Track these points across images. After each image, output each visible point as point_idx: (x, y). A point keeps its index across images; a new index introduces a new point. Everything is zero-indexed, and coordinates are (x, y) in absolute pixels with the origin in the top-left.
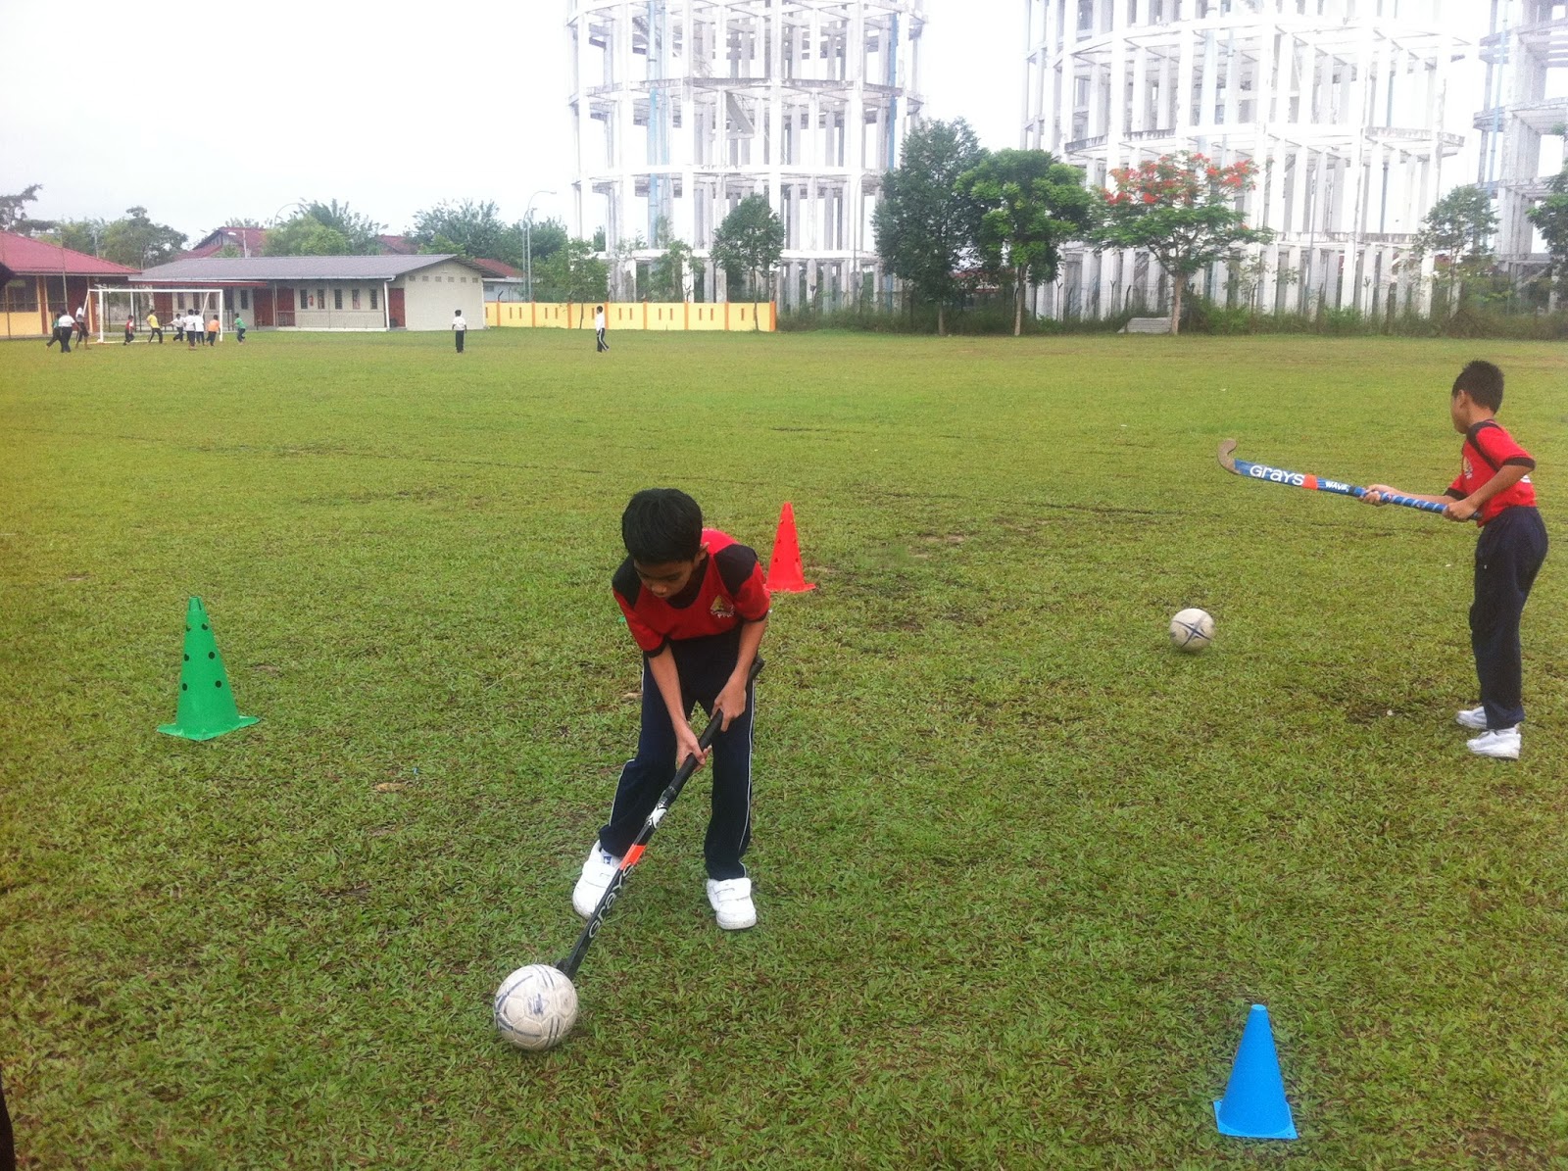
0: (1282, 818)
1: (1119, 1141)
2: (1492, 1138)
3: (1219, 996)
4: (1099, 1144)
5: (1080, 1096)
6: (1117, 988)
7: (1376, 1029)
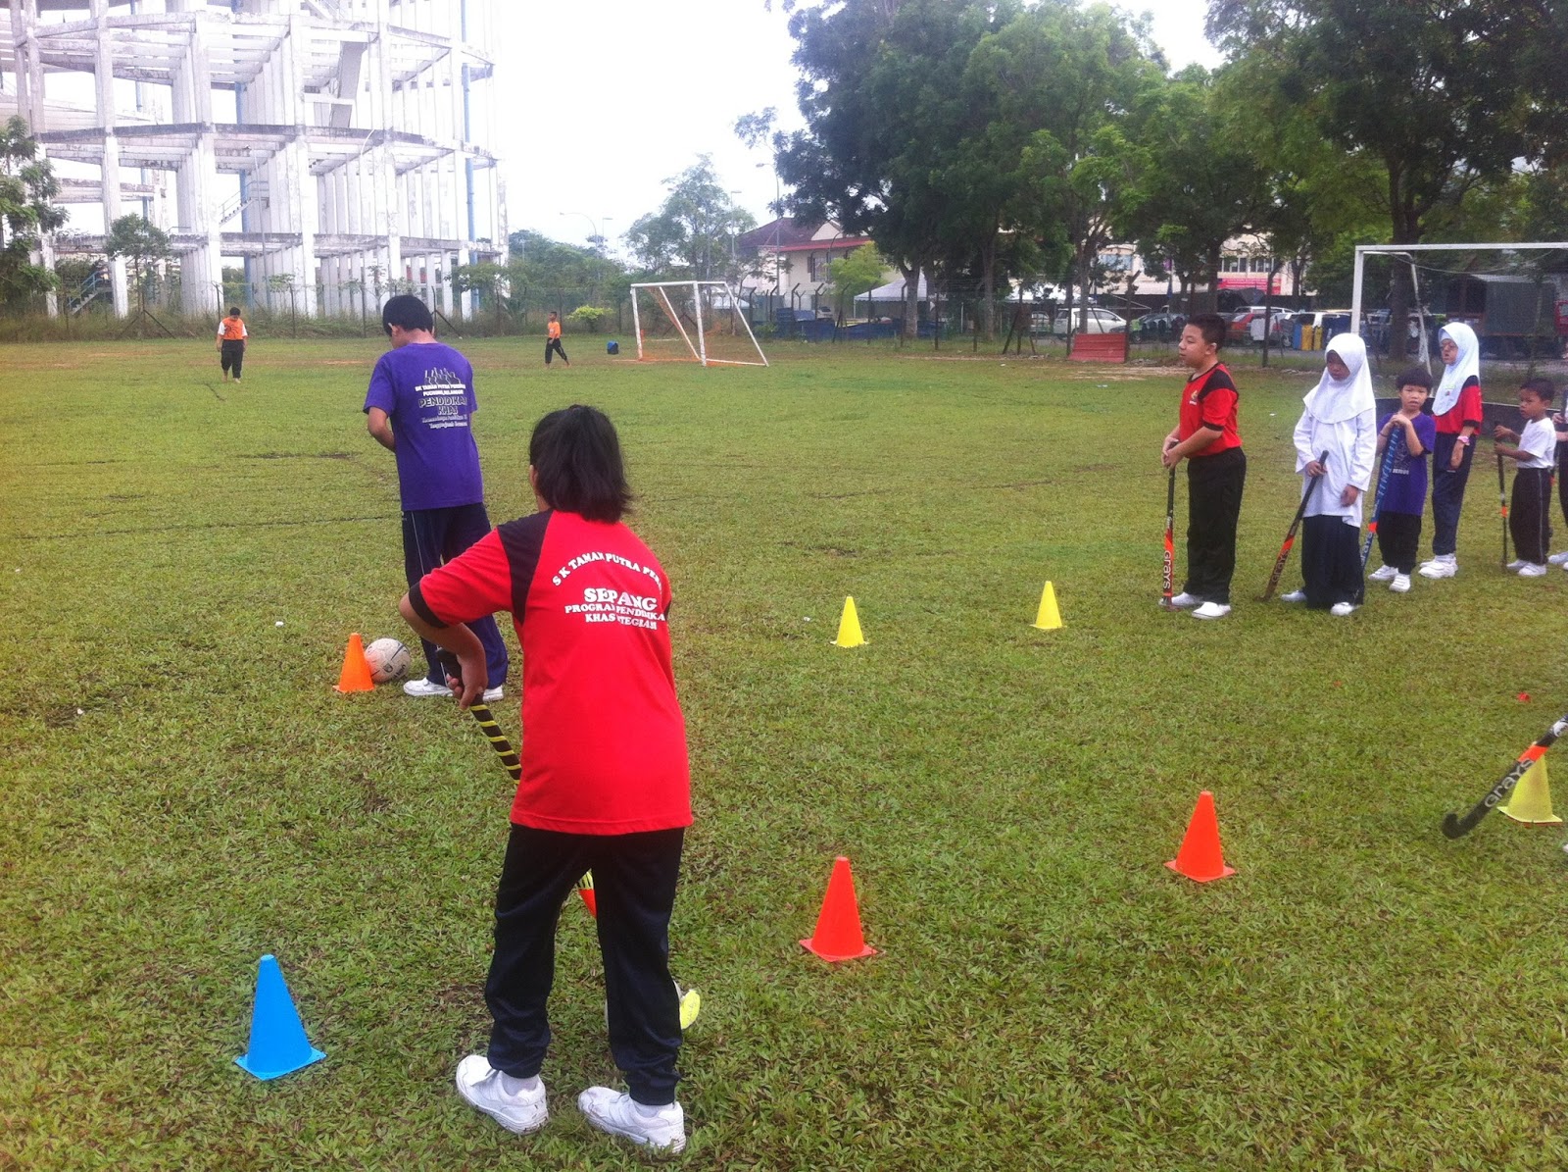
0: (71, 824)
1: (189, 1125)
2: (459, 993)
3: (163, 982)
4: (176, 1135)
5: (119, 1109)
6: (62, 1014)
7: (310, 956)
